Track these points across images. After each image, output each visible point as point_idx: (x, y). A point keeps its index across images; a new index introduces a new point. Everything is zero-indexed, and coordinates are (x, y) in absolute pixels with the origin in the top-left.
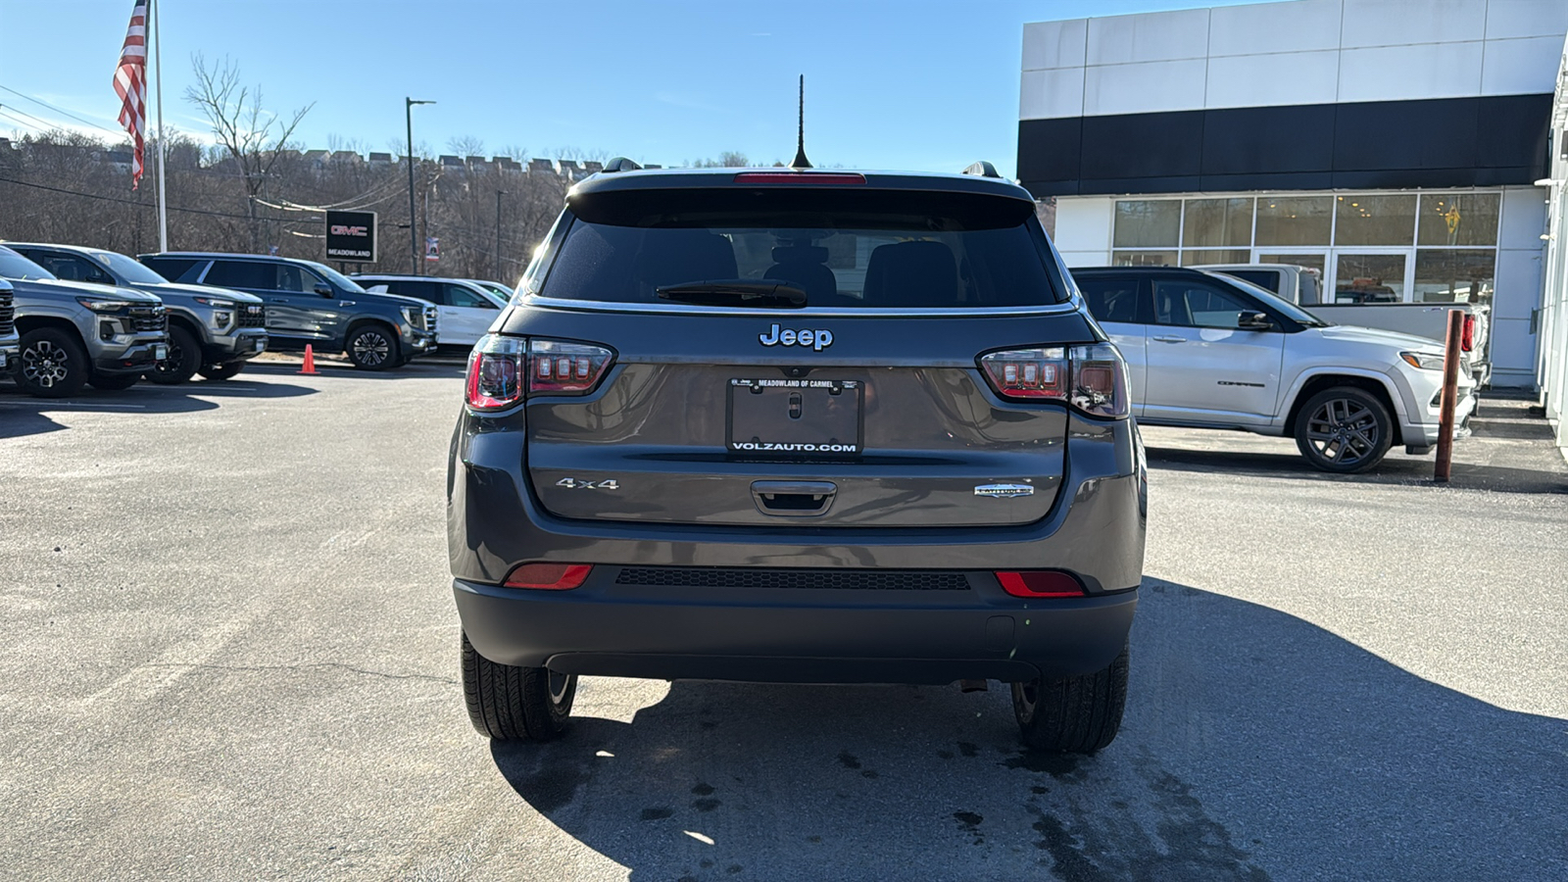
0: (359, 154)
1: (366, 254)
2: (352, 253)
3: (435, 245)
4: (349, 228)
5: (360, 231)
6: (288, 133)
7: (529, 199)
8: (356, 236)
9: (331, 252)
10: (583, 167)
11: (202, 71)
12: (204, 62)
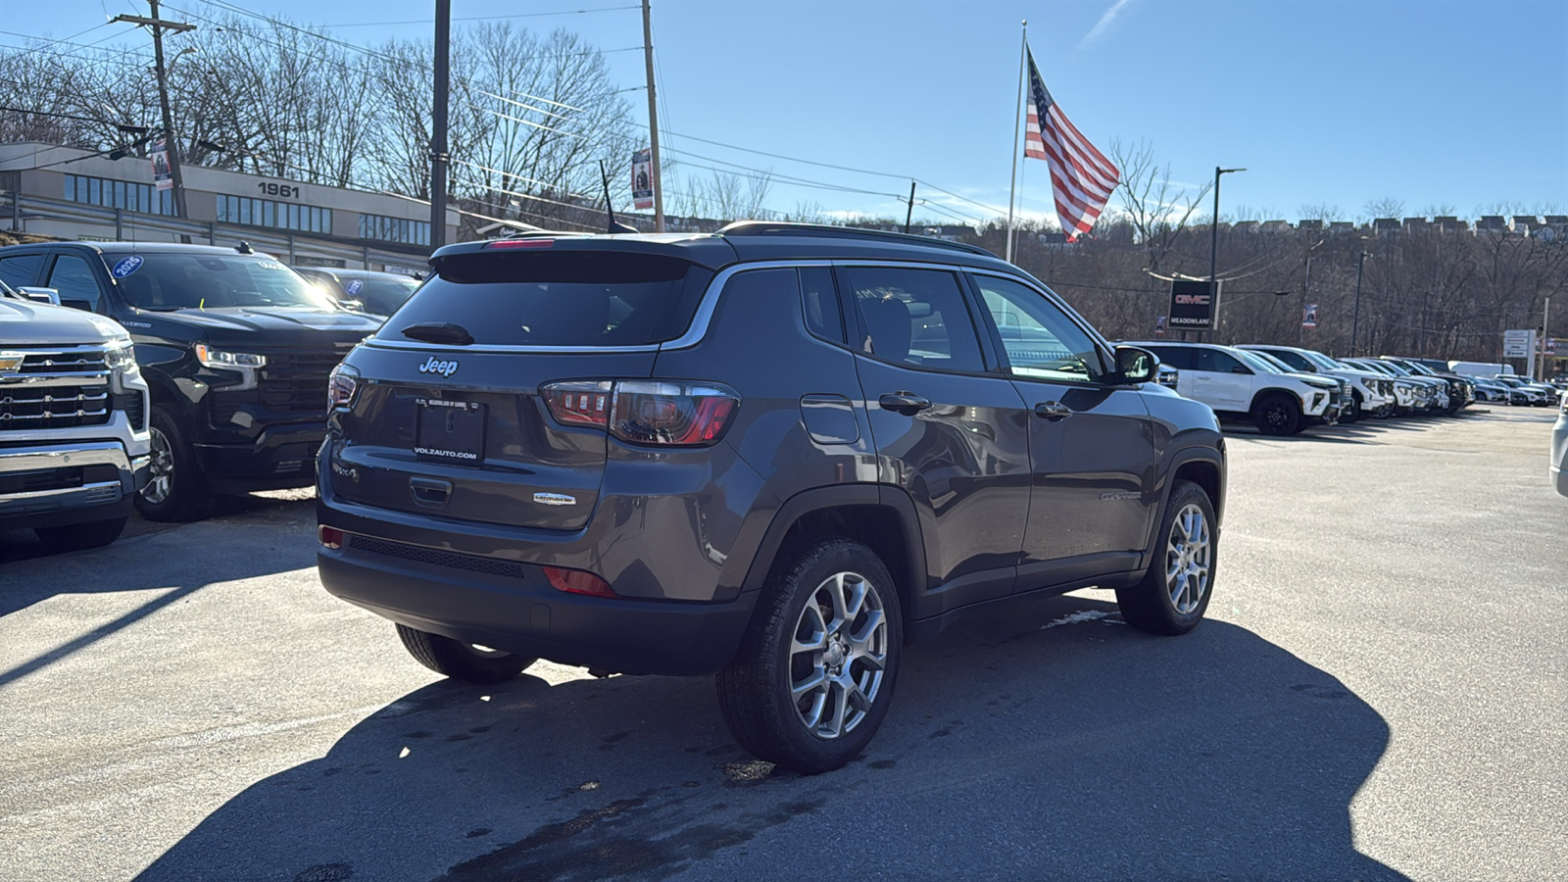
0: (1289, 222)
1: (1206, 321)
2: (1193, 321)
3: (1313, 312)
4: (1192, 297)
5: (1203, 300)
6: (1193, 207)
7: (1452, 260)
8: (1198, 305)
9: (1174, 320)
10: (1544, 222)
11: (1118, 156)
12: (1121, 148)
